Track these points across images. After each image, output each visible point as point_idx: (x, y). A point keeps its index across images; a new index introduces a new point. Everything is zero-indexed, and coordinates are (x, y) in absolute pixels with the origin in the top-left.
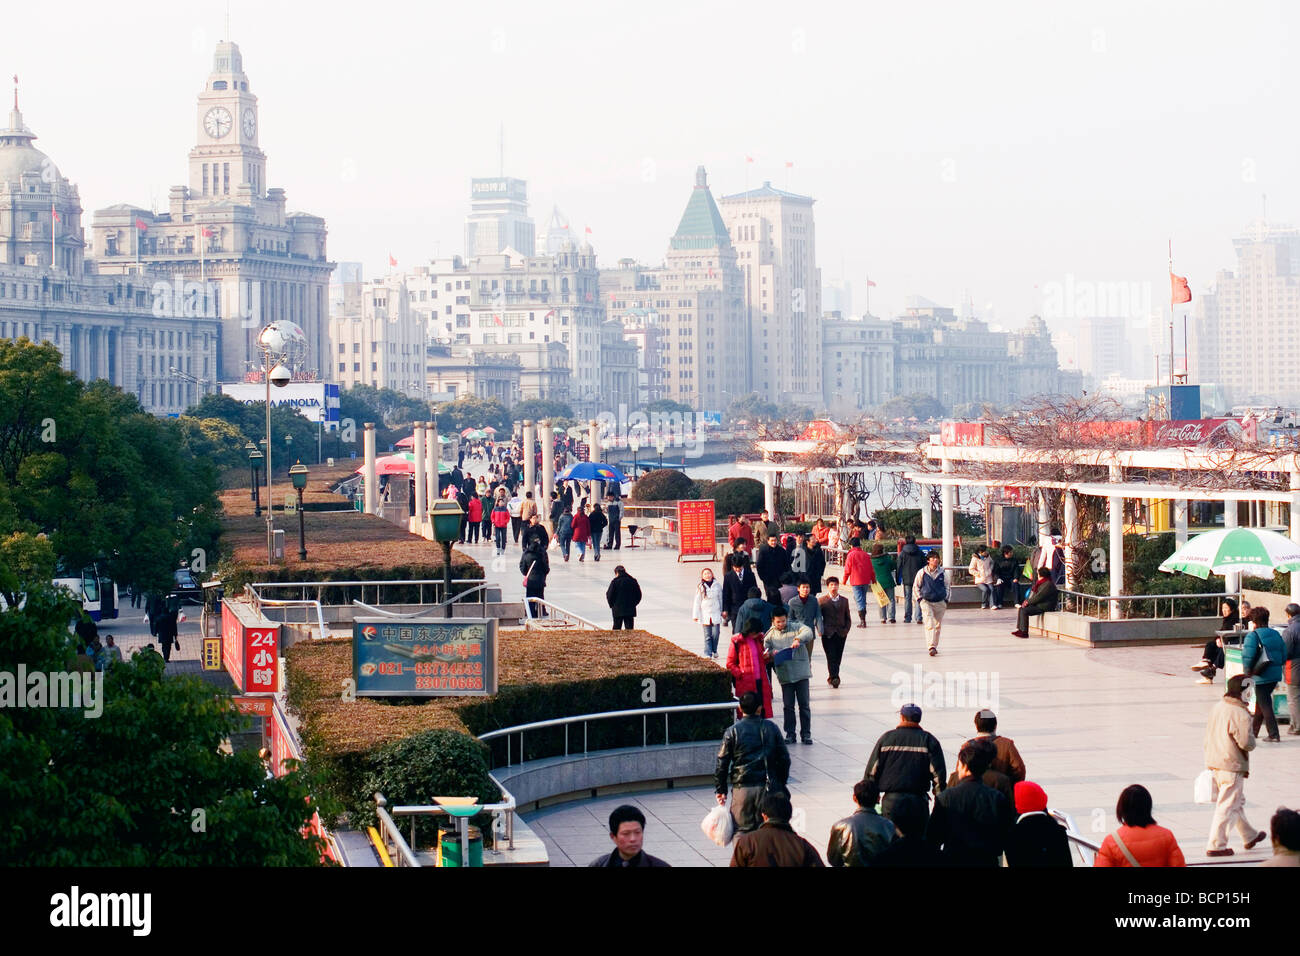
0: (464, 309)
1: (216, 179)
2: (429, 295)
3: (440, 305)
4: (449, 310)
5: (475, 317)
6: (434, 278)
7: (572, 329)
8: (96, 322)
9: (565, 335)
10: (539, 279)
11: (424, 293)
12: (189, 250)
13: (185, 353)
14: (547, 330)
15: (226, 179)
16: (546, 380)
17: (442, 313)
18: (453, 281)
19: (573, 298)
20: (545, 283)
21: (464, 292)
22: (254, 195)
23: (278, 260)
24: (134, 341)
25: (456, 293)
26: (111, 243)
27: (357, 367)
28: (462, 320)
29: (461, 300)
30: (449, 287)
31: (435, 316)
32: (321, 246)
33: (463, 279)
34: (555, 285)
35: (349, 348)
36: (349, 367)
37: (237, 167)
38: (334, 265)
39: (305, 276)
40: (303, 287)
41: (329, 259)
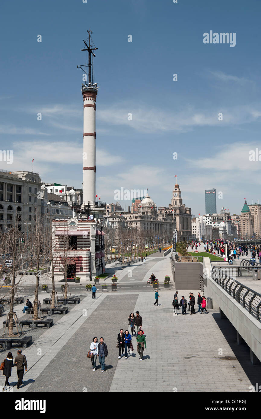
0: (211, 221)
1: (175, 203)
2: (206, 219)
3: (207, 221)
4: (209, 221)
5: (212, 222)
6: (206, 217)
7: (227, 224)
8: (159, 223)
9: (226, 225)
10: (222, 217)
11: (205, 219)
12: (172, 213)
13: (171, 227)
14: (223, 224)
15: (177, 203)
16: (223, 232)
17: (208, 222)
18: (209, 217)
19: (227, 220)
20: (223, 218)
21: (211, 219)
22: (181, 205)
23: (184, 214)
24: (164, 225)
25: (209, 219)
26: (161, 212)
27: (196, 230)
28: (211, 223)
29: (210, 220)
30: (208, 218)
31: (206, 222)
32: (190, 212)
33: (211, 217)
34: (224, 218)
35: (194, 227)
36: (194, 230)
37: (178, 201)
38: (192, 215)
39: (188, 217)
40: (188, 218)
41: (192, 214)
